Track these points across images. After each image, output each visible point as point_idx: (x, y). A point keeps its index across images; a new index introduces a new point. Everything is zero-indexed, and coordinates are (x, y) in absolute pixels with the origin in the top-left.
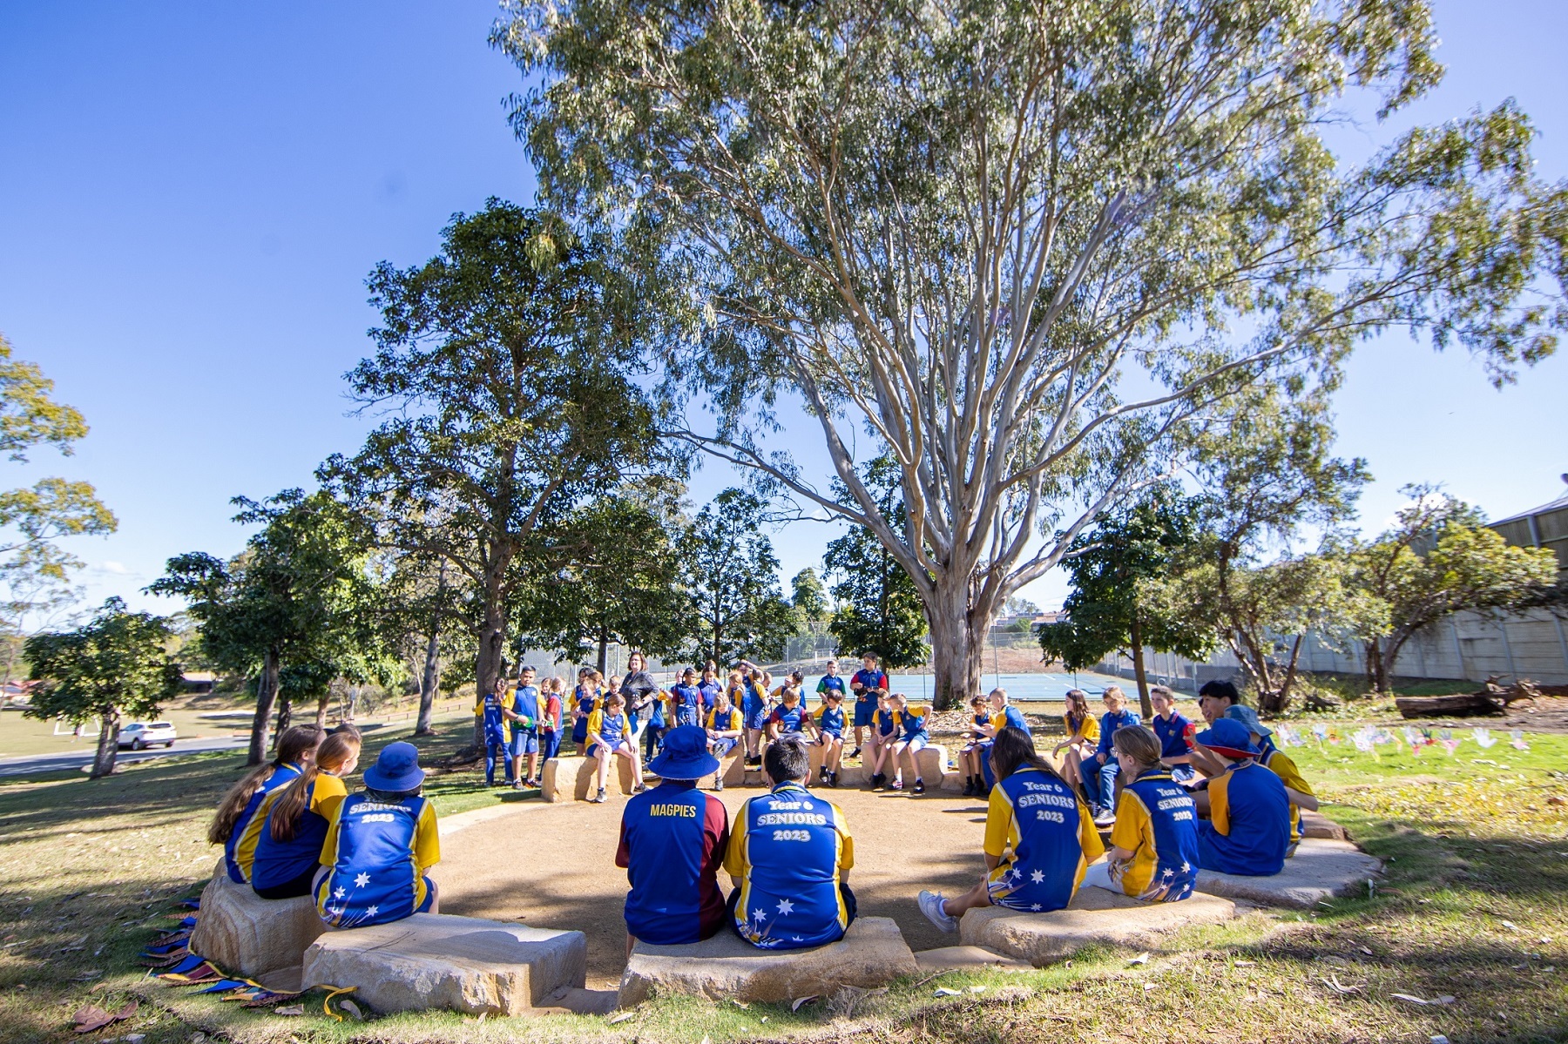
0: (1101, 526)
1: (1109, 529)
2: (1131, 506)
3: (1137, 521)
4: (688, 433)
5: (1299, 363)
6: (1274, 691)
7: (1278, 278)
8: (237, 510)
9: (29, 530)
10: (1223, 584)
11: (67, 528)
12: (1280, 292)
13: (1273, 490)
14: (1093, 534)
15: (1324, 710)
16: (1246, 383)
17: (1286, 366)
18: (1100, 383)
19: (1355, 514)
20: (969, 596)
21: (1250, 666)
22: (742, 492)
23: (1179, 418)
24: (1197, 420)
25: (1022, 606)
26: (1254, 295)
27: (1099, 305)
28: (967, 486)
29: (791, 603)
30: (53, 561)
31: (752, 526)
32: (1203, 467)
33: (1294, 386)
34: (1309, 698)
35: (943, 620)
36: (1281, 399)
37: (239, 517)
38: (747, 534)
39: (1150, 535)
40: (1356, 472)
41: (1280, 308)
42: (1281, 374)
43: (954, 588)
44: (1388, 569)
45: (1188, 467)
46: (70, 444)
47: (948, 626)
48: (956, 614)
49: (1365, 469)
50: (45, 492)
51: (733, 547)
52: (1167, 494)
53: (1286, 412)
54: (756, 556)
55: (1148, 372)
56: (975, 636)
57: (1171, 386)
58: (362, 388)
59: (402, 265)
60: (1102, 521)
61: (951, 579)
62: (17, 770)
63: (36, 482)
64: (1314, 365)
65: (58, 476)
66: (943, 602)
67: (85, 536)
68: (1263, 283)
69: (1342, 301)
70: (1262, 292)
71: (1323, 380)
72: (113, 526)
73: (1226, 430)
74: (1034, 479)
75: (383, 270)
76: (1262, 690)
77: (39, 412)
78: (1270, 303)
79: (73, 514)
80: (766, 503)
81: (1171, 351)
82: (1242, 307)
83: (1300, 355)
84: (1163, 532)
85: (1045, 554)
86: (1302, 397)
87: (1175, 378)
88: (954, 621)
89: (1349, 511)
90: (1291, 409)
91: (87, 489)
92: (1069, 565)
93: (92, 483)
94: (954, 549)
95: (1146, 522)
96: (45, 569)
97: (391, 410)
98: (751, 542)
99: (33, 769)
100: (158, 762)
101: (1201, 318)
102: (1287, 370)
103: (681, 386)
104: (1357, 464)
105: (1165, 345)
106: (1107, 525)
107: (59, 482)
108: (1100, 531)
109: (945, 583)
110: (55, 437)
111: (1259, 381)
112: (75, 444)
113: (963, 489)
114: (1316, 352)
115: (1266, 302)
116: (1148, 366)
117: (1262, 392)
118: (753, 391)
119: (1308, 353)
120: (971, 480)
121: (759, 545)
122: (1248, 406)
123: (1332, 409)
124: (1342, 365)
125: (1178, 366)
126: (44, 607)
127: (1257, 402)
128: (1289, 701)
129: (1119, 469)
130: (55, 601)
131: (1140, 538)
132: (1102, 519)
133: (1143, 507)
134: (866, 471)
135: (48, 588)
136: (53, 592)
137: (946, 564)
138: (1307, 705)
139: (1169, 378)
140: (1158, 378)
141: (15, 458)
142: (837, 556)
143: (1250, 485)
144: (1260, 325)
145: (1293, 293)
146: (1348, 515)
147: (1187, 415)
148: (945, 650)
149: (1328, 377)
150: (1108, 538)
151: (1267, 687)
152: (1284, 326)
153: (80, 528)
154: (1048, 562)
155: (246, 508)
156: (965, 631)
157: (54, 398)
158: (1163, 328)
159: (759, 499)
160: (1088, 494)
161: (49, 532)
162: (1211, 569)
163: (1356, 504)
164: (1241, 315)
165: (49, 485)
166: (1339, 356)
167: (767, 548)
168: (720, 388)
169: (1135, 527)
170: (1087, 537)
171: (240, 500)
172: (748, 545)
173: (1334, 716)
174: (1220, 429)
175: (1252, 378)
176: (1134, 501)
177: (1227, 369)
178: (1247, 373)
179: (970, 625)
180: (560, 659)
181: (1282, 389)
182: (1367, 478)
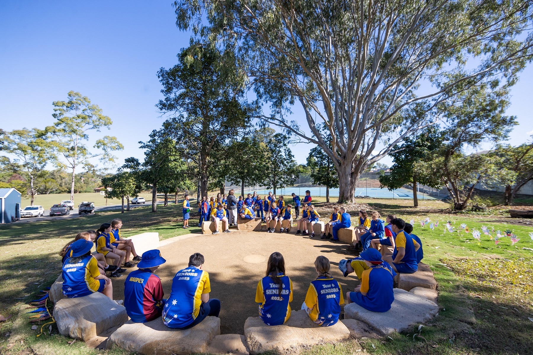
0: (406, 142)
1: (409, 143)
2: (419, 134)
3: (420, 140)
4: (263, 116)
5: (498, 75)
6: (461, 202)
7: (495, 38)
8: (140, 145)
9: (104, 149)
10: (446, 165)
11: (113, 148)
12: (495, 45)
13: (472, 129)
14: (403, 145)
15: (479, 211)
16: (472, 85)
17: (492, 77)
18: (409, 90)
19: (508, 138)
20: (352, 167)
21: (453, 193)
22: (282, 134)
23: (441, 101)
24: (449, 101)
25: (383, 166)
26: (482, 47)
27: (411, 58)
28: (352, 131)
29: (306, 165)
30: (111, 157)
31: (285, 145)
32: (449, 119)
33: (495, 84)
34: (474, 206)
35: (343, 175)
36: (488, 90)
37: (141, 147)
38: (284, 148)
39: (423, 145)
40: (511, 121)
41: (493, 52)
42: (489, 80)
43: (347, 165)
44: (522, 157)
45: (442, 120)
46: (109, 126)
47: (344, 177)
48: (347, 174)
49: (516, 120)
50: (106, 140)
51: (280, 151)
52: (432, 130)
53: (489, 96)
54: (287, 154)
55: (431, 83)
56: (353, 180)
57: (440, 88)
58: (161, 109)
59: (167, 69)
60: (406, 140)
61: (346, 162)
62: (111, 209)
63: (103, 137)
64: (505, 76)
65: (107, 135)
66: (343, 170)
67: (117, 150)
68: (487, 42)
69: (522, 46)
70: (486, 45)
71: (508, 81)
72: (123, 148)
73: (462, 104)
74: (378, 127)
75: (162, 70)
76: (456, 202)
77: (100, 118)
78: (489, 50)
79: (113, 145)
80: (289, 138)
81: (441, 74)
82: (476, 53)
83: (499, 71)
84: (429, 144)
85: (382, 153)
86: (497, 89)
87: (442, 85)
88: (346, 176)
89: (506, 137)
90: (492, 94)
91: (115, 138)
92: (393, 156)
93: (116, 137)
94: (347, 152)
95: (422, 141)
96: (110, 160)
97: (170, 115)
98: (285, 150)
99: (114, 209)
100: (140, 208)
101: (454, 60)
102: (492, 78)
103: (262, 101)
104: (512, 118)
105: (440, 72)
106: (408, 142)
107: (108, 137)
108: (405, 144)
109: (344, 163)
110: (105, 125)
111: (479, 83)
112: (110, 126)
113: (351, 132)
114: (507, 69)
115: (487, 50)
116: (431, 81)
117: (479, 88)
118: (286, 100)
119: (503, 70)
120: (354, 129)
121: (288, 151)
122: (472, 94)
123: (510, 93)
124: (518, 74)
125: (444, 80)
126: (111, 169)
127: (476, 92)
128: (466, 207)
129: (413, 121)
130: (114, 167)
131: (420, 146)
132: (406, 139)
133: (423, 135)
134: (323, 126)
135: (111, 164)
136: (113, 165)
137: (345, 157)
138: (473, 208)
139: (439, 85)
140: (435, 85)
141: (98, 131)
142: (313, 154)
143: (463, 128)
144: (482, 60)
145: (500, 44)
146: (505, 139)
147: (445, 99)
148: (343, 185)
149: (511, 80)
150: (408, 146)
151: (458, 201)
152: (493, 59)
153: (115, 149)
154: (382, 156)
155: (142, 145)
156: (350, 179)
157: (103, 114)
158: (440, 65)
159: (287, 136)
160: (402, 131)
161: (109, 150)
162: (442, 159)
163: (509, 134)
164: (475, 56)
165: (106, 137)
166: (518, 70)
167: (290, 152)
168: (274, 100)
169: (418, 142)
170: (400, 146)
171: (140, 142)
172: (284, 151)
173: (482, 213)
174: (459, 104)
175: (475, 83)
176: (419, 133)
177: (464, 80)
178: (474, 81)
179: (352, 177)
180: (232, 184)
181: (489, 86)
182: (516, 123)
